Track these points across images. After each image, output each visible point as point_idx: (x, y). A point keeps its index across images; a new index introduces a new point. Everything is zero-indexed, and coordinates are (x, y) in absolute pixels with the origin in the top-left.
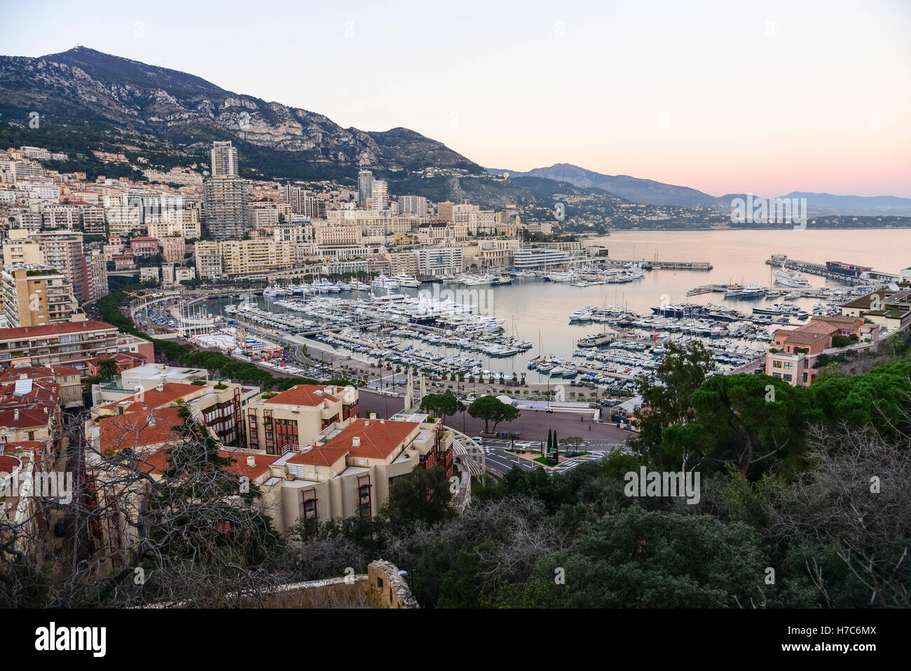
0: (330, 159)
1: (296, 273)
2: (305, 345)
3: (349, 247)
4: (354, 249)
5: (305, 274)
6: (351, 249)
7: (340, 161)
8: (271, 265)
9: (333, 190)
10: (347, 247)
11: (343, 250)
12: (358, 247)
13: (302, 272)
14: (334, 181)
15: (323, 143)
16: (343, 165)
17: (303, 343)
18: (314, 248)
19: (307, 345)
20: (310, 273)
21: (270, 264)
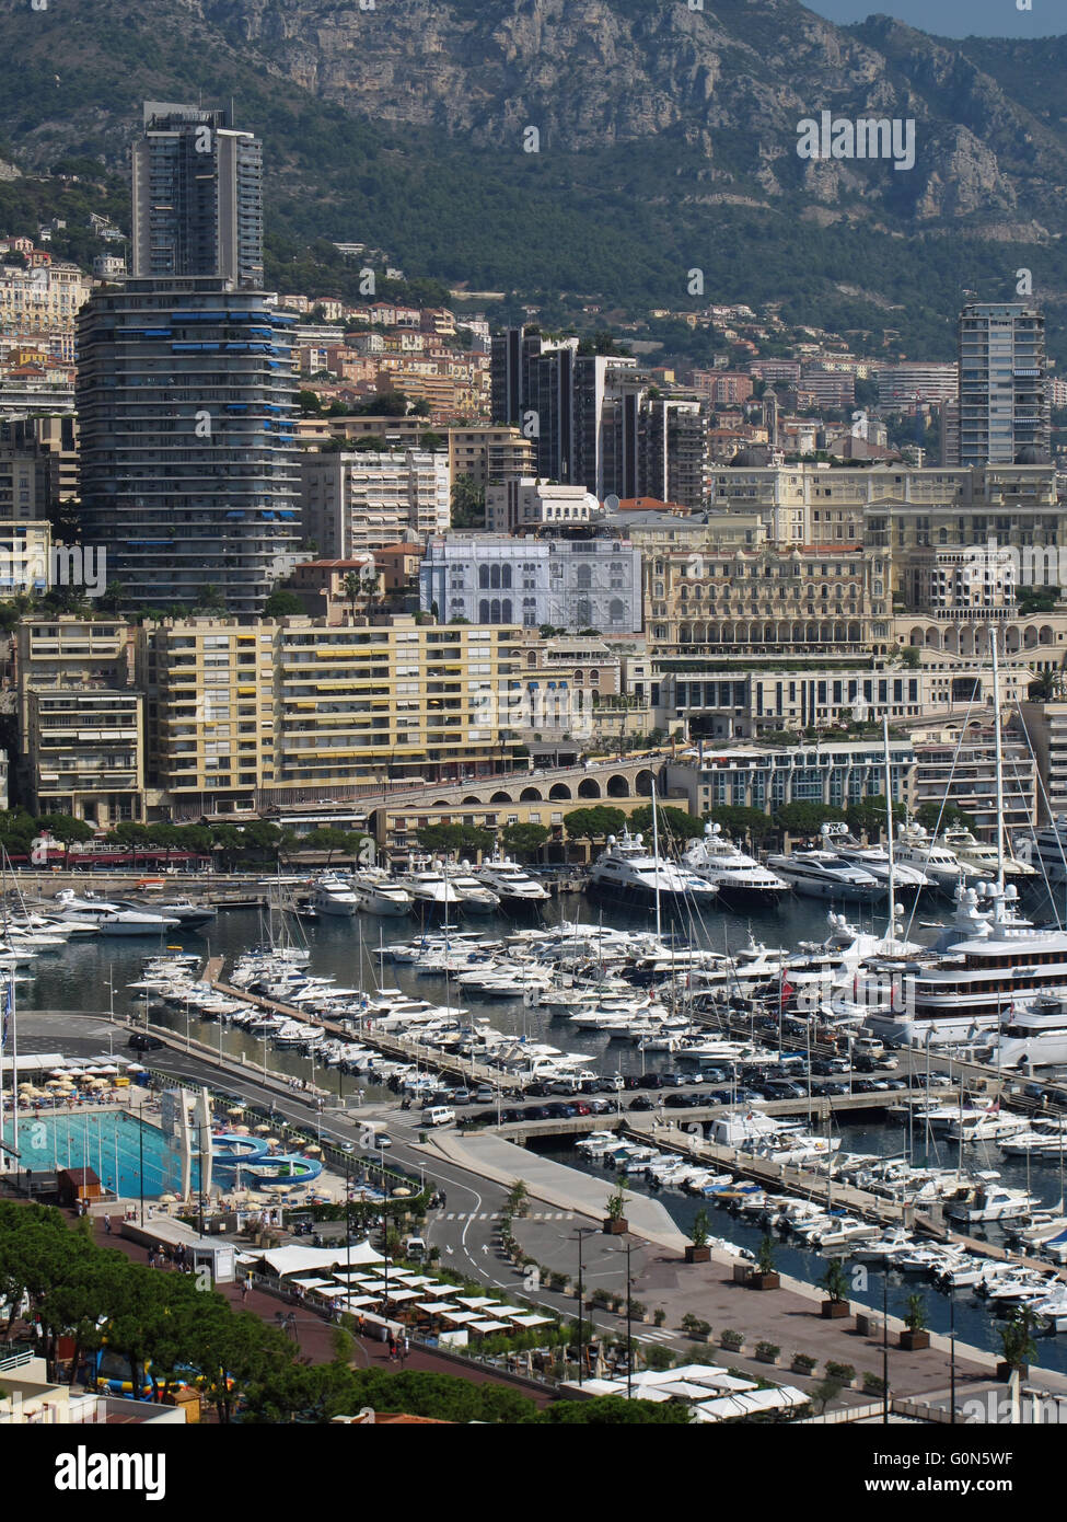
0: (757, 190)
1: (530, 795)
2: (519, 1189)
3: (822, 666)
4: (845, 677)
5: (576, 803)
6: (830, 677)
7: (814, 199)
8: (402, 749)
9: (765, 352)
10: (806, 666)
11: (785, 678)
12: (868, 665)
13: (560, 792)
14: (773, 306)
15: (723, 101)
16: (827, 218)
17: (508, 1178)
18: (631, 664)
19: (533, 1188)
20: (605, 800)
21: (392, 748)
